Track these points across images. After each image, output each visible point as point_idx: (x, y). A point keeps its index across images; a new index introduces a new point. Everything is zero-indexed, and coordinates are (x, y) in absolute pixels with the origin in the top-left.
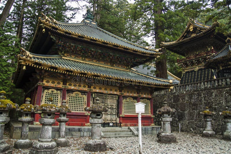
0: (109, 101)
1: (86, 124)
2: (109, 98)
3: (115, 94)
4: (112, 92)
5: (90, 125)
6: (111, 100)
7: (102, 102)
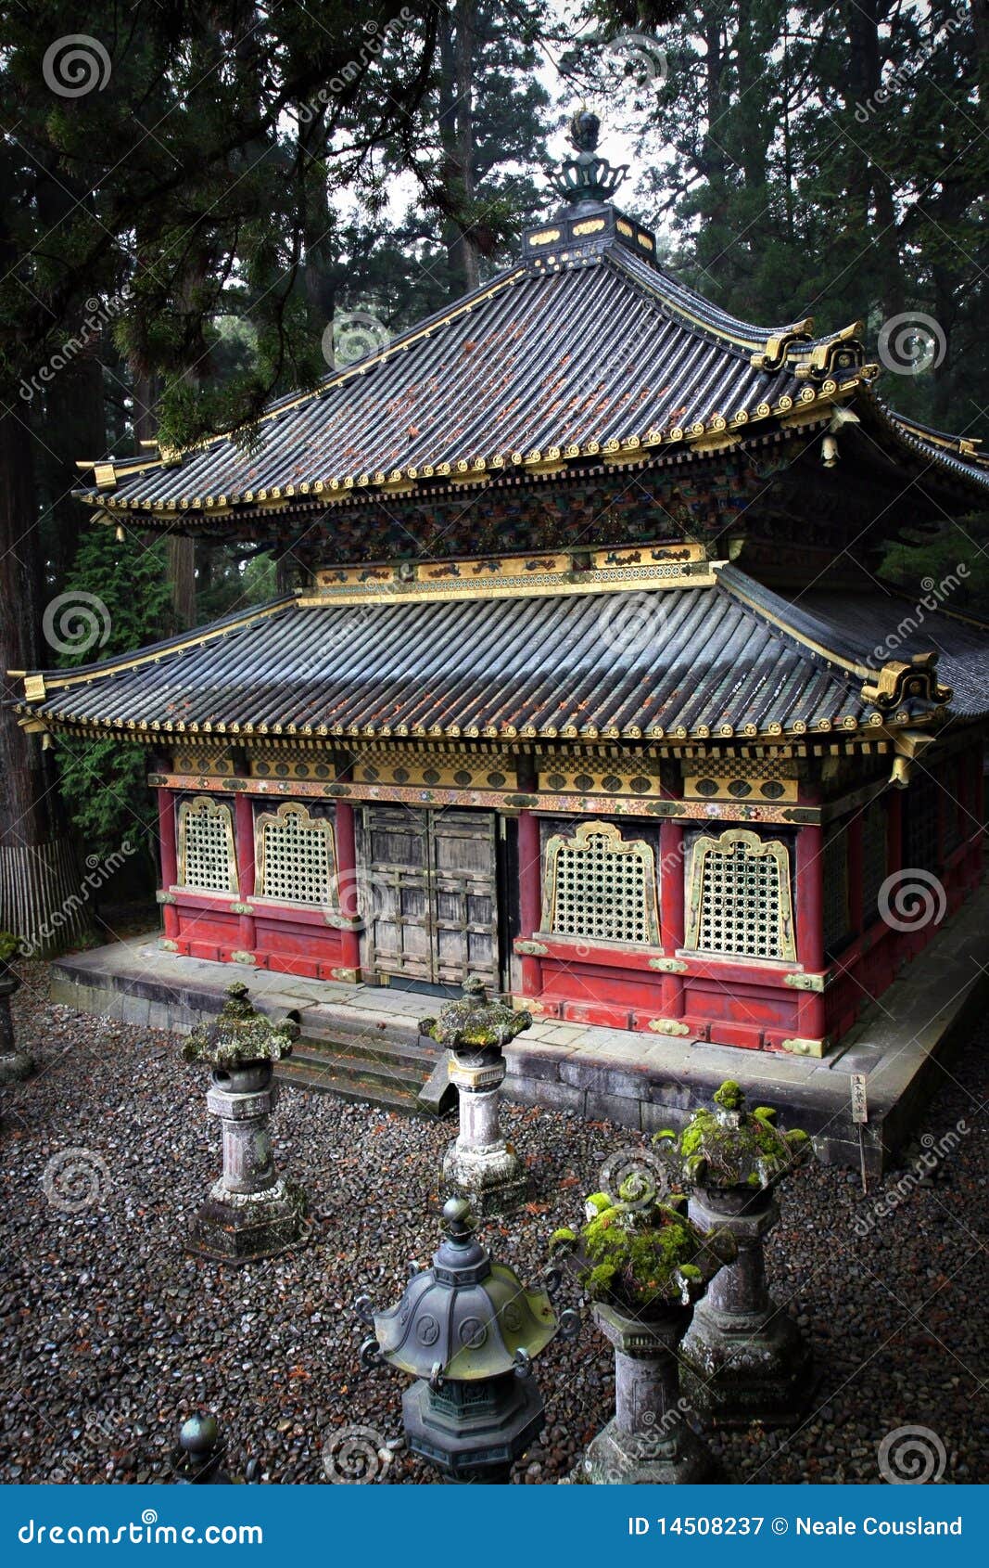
0: (447, 852)
1: (334, 972)
2: (445, 833)
3: (476, 804)
4: (458, 798)
5: (350, 978)
6: (458, 845)
7: (406, 856)
